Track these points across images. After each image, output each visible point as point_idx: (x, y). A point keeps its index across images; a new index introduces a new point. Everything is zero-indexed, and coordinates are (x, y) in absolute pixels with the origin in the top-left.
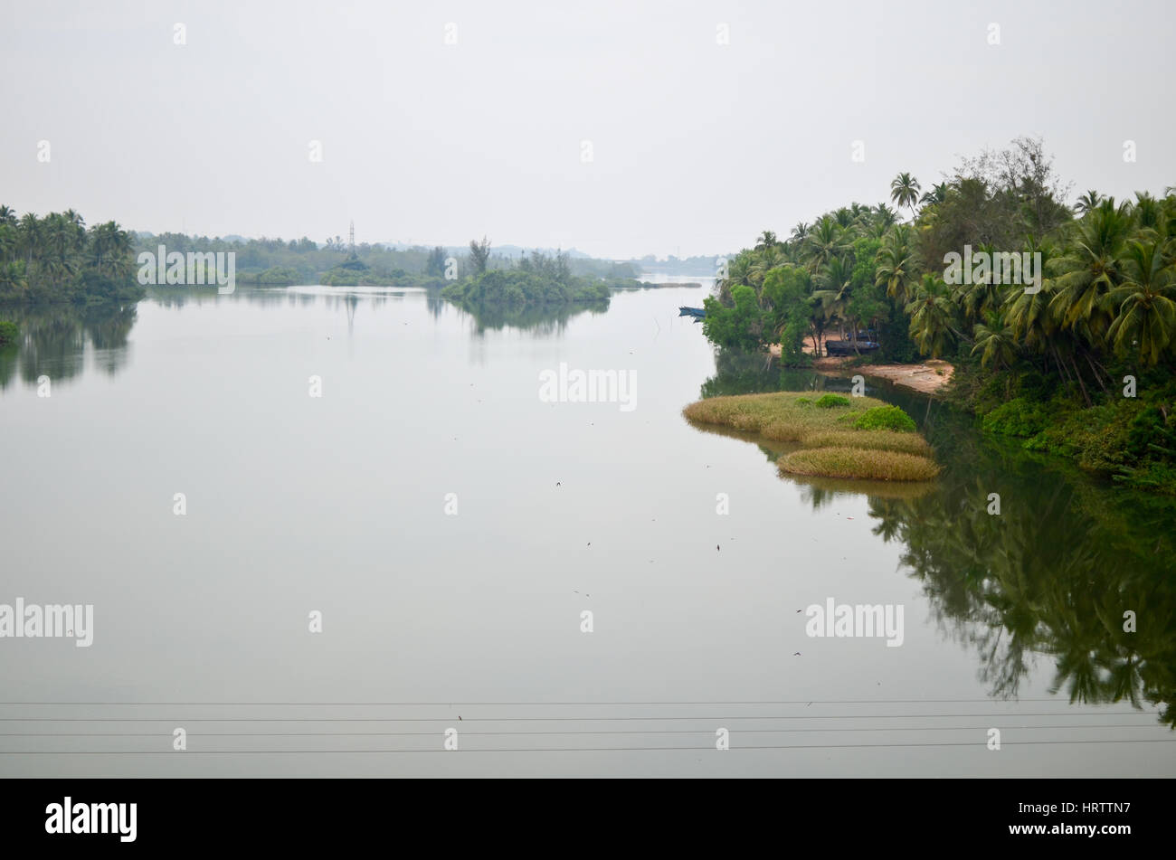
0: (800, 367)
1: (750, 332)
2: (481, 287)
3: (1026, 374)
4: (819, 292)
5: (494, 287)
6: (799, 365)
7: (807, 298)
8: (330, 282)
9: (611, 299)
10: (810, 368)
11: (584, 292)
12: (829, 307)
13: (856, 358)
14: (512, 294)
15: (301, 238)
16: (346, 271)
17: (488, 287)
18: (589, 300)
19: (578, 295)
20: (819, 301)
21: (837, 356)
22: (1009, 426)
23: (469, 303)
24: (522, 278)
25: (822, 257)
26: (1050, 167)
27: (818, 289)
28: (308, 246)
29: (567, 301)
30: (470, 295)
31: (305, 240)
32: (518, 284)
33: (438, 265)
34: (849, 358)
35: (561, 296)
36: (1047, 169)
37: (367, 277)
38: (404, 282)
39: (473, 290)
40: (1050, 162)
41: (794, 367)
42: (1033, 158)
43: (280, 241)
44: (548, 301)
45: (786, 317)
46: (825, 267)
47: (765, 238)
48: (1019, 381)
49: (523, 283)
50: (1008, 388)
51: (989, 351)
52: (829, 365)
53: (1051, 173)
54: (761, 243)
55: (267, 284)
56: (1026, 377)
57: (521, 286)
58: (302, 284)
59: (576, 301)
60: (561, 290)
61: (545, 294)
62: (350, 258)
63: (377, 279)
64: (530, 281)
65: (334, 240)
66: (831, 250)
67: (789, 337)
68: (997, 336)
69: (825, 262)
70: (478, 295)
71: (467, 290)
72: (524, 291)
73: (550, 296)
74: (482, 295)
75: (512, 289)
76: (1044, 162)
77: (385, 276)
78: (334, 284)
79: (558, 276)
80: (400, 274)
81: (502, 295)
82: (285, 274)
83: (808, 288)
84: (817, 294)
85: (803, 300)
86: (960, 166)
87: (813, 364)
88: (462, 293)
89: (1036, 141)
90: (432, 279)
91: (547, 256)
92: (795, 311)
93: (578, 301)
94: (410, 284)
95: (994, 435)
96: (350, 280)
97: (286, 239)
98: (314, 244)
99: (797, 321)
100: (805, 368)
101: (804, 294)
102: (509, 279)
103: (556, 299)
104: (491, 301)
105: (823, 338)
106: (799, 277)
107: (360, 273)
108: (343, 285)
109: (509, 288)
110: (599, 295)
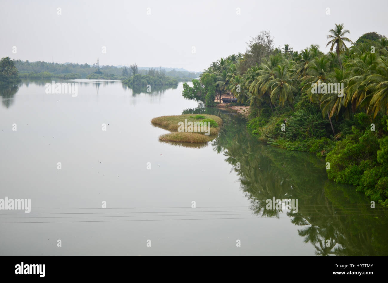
0: (212, 107)
1: (197, 95)
2: (133, 80)
3: (263, 109)
4: (219, 82)
5: (138, 80)
6: (212, 106)
7: (214, 84)
8: (89, 78)
9: (178, 84)
10: (215, 107)
11: (168, 82)
12: (222, 86)
13: (231, 104)
14: (143, 82)
15: (85, 63)
16: (95, 74)
17: (135, 80)
18: (170, 85)
19: (167, 83)
20: (218, 85)
21: (225, 103)
22: (253, 126)
23: (130, 85)
24: (147, 77)
25: (220, 70)
26: (273, 40)
27: (219, 81)
28: (87, 66)
29: (162, 85)
30: (130, 82)
31: (86, 64)
32: (145, 79)
33: (126, 73)
34: (229, 104)
35: (160, 83)
36: (272, 41)
37: (101, 76)
38: (113, 78)
39: (131, 81)
40: (273, 39)
41: (210, 107)
42: (267, 38)
43: (77, 64)
44: (156, 85)
45: (208, 90)
46: (221, 74)
47: (213, 64)
48: (261, 111)
49: (147, 79)
50: (258, 113)
51: (252, 101)
52: (222, 106)
53: (273, 42)
54: (212, 66)
55: (68, 78)
56: (263, 110)
57: (146, 80)
58: (81, 78)
59: (165, 85)
60: (160, 81)
61: (155, 82)
62: (97, 70)
63: (105, 77)
64: (149, 78)
65: (96, 64)
66: (223, 68)
67: (208, 97)
68: (254, 96)
69: (221, 72)
70: (133, 82)
71: (129, 81)
72: (147, 81)
73: (156, 83)
74: (134, 82)
75: (143, 80)
76: (271, 39)
77: (108, 76)
78: (90, 79)
79: (160, 76)
80: (113, 75)
81: (140, 83)
82: (74, 75)
83: (216, 80)
84: (218, 82)
85: (213, 84)
86: (251, 40)
87: (216, 105)
88: (128, 82)
89: (268, 32)
90: (124, 77)
91: (156, 70)
92: (210, 88)
93: (166, 85)
94: (116, 79)
95: (249, 129)
96: (95, 77)
97: (80, 64)
98: (89, 65)
99: (211, 91)
100: (214, 107)
101: (214, 83)
102: (143, 77)
103: (158, 84)
104: (137, 84)
105: (221, 97)
106: (212, 77)
107: (99, 75)
108: (93, 79)
109: (142, 80)
110: (174, 83)
